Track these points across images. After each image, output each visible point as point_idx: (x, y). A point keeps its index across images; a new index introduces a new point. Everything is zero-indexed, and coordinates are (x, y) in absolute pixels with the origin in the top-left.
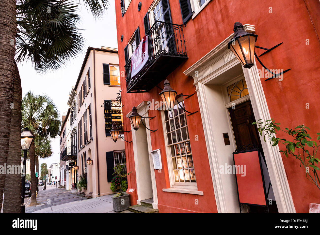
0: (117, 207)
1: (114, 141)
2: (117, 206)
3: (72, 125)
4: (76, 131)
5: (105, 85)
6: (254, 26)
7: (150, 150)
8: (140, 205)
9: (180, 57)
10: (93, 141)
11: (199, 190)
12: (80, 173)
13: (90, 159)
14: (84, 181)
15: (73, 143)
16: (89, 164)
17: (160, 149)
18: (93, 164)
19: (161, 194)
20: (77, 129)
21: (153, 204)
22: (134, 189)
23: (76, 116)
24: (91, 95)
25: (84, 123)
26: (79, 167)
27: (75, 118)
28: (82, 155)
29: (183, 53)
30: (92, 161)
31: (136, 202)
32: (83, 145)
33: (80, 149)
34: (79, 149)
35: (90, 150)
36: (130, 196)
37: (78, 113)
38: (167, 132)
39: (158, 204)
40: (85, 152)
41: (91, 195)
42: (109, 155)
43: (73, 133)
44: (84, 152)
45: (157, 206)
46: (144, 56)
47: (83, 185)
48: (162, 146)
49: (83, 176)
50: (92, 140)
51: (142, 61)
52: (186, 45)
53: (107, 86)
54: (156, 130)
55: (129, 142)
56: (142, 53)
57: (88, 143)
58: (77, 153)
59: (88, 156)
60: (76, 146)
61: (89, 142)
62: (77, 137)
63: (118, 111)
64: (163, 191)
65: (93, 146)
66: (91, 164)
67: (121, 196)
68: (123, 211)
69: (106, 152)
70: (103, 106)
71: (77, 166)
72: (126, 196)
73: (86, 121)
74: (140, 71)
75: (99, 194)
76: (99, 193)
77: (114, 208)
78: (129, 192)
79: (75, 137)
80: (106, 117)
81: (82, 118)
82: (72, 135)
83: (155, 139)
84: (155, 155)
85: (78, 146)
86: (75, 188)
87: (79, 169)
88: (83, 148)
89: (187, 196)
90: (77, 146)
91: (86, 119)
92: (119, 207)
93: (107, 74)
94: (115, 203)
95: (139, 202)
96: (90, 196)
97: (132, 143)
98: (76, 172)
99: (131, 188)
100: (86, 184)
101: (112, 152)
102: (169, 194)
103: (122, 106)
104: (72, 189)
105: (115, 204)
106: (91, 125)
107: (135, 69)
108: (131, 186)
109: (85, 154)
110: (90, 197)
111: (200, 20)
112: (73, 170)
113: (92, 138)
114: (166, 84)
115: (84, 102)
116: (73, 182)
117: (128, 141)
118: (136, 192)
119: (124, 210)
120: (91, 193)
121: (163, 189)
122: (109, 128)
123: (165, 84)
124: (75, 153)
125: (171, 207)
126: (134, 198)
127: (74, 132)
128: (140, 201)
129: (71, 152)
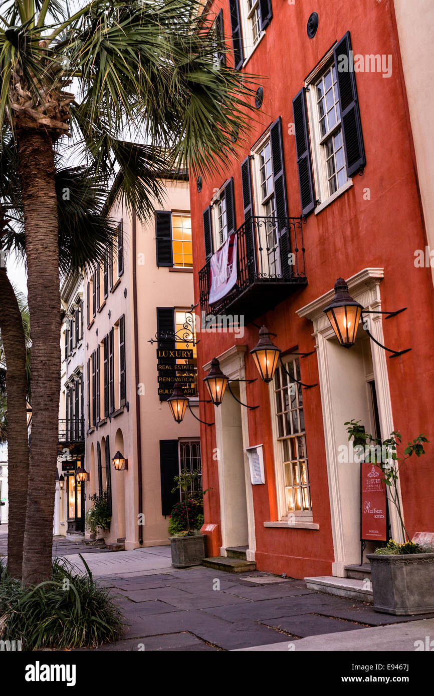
0: (179, 558)
1: (176, 420)
2: (179, 555)
3: (69, 358)
4: (81, 378)
5: (160, 268)
6: (383, 269)
7: (246, 445)
8: (226, 556)
9: (291, 283)
10: (128, 411)
11: (314, 522)
12: (92, 489)
13: (119, 456)
14: (104, 510)
15: (72, 408)
16: (117, 467)
17: (262, 445)
18: (126, 467)
19: (262, 531)
20: (84, 372)
21: (247, 551)
22: (216, 525)
23: (82, 335)
24: (125, 293)
25: (106, 361)
26: (88, 474)
27: (80, 342)
28: (98, 443)
29: (298, 274)
30: (126, 461)
31: (219, 551)
32: (102, 416)
33: (92, 426)
34: (90, 426)
35: (119, 432)
36: (206, 539)
37: (89, 329)
38: (278, 413)
39: (257, 551)
40: (108, 436)
41: (122, 544)
42: (168, 448)
43: (73, 381)
44: (103, 437)
45: (254, 554)
46: (231, 271)
47: (102, 518)
48: (267, 439)
49: (102, 497)
50: (125, 409)
51: (228, 279)
52: (306, 257)
53: (164, 271)
54: (257, 407)
55: (209, 425)
56: (228, 265)
57: (116, 414)
58: (83, 438)
59: (114, 448)
60: (80, 418)
61: (120, 412)
62: (86, 393)
63: (187, 353)
64: (265, 525)
65: (127, 423)
66: (123, 468)
67: (187, 537)
68: (191, 566)
69: (160, 441)
70: (154, 341)
71: (84, 471)
72: (199, 538)
73: (110, 357)
74: (223, 298)
75: (141, 542)
76: (142, 538)
77: (173, 561)
78: (206, 531)
79: (80, 394)
80: (160, 367)
81: (99, 347)
82: (71, 385)
83: (255, 424)
84: (254, 456)
85: (86, 417)
86: (76, 530)
87: (89, 479)
88: (100, 426)
89: (299, 532)
90: (83, 419)
91: (112, 351)
92: (183, 557)
93: (165, 238)
94: (176, 550)
95: (223, 551)
96: (119, 547)
97: (214, 425)
98: (79, 488)
99: (211, 523)
100: (110, 519)
101: (174, 442)
102: (274, 532)
103: (195, 342)
104: (67, 532)
105: (175, 552)
106: (125, 371)
107: (216, 288)
108: (211, 519)
109: (106, 441)
110: (120, 549)
111: (325, 222)
112: (72, 481)
113: (126, 404)
114: (263, 334)
115: (105, 304)
116: (72, 515)
117: (207, 422)
118: (218, 530)
119: (193, 565)
120: (122, 540)
121: (264, 523)
122: (167, 391)
123: (260, 335)
124: (77, 436)
125: (276, 555)
126: (214, 543)
127: (76, 379)
128: (225, 548)
129: (67, 433)
